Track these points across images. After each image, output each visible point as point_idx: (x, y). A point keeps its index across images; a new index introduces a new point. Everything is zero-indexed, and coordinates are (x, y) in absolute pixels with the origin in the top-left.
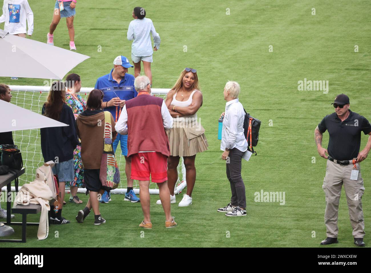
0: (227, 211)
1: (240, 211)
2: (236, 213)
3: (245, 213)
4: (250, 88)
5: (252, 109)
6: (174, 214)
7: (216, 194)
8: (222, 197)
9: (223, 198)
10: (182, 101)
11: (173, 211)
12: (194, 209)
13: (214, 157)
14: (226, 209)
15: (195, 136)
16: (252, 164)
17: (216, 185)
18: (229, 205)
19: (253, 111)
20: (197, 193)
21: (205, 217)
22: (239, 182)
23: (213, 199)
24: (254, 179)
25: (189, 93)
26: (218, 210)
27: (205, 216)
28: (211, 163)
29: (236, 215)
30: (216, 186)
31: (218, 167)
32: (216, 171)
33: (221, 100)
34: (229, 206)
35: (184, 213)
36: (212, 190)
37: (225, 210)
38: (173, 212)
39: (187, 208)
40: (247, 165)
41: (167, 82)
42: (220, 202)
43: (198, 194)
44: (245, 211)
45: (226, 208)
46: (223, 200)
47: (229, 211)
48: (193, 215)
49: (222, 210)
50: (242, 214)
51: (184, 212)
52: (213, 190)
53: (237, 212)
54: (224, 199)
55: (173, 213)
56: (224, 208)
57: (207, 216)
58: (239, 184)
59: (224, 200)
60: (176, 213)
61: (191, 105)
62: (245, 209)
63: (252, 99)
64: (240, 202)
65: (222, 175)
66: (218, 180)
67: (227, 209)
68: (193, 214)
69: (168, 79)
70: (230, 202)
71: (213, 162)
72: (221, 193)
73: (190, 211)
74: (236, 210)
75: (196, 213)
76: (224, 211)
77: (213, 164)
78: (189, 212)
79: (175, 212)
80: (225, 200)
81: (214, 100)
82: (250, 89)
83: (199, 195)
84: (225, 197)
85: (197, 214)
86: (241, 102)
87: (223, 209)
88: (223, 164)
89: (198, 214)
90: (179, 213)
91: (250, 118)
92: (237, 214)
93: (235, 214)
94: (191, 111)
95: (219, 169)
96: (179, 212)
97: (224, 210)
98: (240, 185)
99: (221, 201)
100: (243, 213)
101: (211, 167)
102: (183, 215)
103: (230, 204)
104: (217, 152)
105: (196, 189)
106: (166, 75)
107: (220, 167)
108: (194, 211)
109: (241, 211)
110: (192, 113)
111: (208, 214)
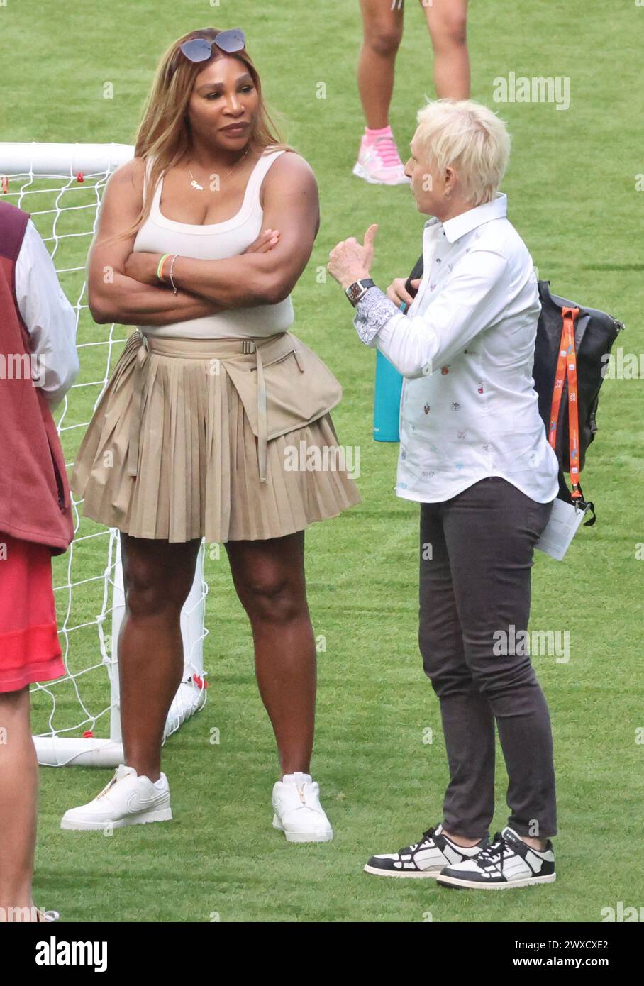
0: (417, 869)
1: (523, 856)
2: (498, 866)
3: (547, 868)
4: (561, 138)
5: (576, 261)
6: (117, 881)
7: (361, 764)
8: (397, 778)
9: (407, 784)
10: (202, 222)
11: (108, 862)
12: (232, 849)
13: (352, 544)
14: (408, 857)
15: (292, 421)
16: (578, 586)
17: (364, 709)
18: (429, 834)
19: (584, 274)
20: (252, 755)
21: (300, 898)
22: (521, 691)
23: (342, 795)
24: (584, 678)
25: (235, 178)
26: (368, 868)
27: (295, 893)
28: (332, 583)
29: (503, 879)
30: (365, 714)
31: (376, 603)
32: (363, 631)
33: (392, 208)
34: (427, 844)
35: (175, 878)
36: (337, 738)
37: (406, 865)
38: (110, 869)
39: (193, 848)
40: (547, 592)
41: (75, 102)
42: (388, 813)
43: (255, 761)
44: (548, 856)
45: (413, 854)
46: (403, 800)
47: (425, 870)
48: (225, 885)
49: (389, 865)
50: (535, 875)
51: (175, 871)
52: (346, 739)
53: (501, 861)
54: (406, 793)
55: (109, 875)
56: (402, 853)
57: (310, 892)
58: (518, 701)
59: (409, 800)
60: (125, 874)
61: (262, 244)
62: (548, 846)
63: (577, 206)
64: (525, 803)
65: (398, 652)
66: (372, 678)
67: (417, 857)
68: (223, 879)
69: (84, 86)
70: (436, 818)
71: (343, 578)
72: (391, 761)
73: (211, 864)
74: (501, 850)
75: (241, 875)
76: (402, 869)
77: (349, 584)
78: (201, 870)
79: (119, 871)
80: (416, 801)
81: (353, 209)
82: (564, 146)
83: (260, 768)
84: (416, 783)
85: (247, 880)
86: (514, 223)
87: (395, 857)
88: (404, 586)
89: (258, 882)
90: (144, 877)
91: (565, 310)
92: (507, 874)
93: (498, 874)
94: (268, 282)
95: (382, 614)
96: (146, 868)
97: (398, 865)
98: (524, 705)
99: (389, 808)
100: (537, 869)
101: (336, 604)
102: (164, 886)
103: (437, 833)
104: (369, 515)
105: (243, 733)
106: (66, 65)
107: (389, 603)
108: (234, 862)
109: (529, 856)
110: (273, 289)
111: (319, 878)
